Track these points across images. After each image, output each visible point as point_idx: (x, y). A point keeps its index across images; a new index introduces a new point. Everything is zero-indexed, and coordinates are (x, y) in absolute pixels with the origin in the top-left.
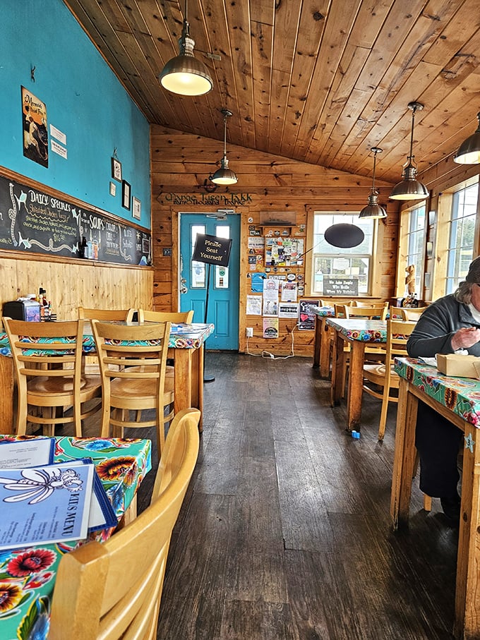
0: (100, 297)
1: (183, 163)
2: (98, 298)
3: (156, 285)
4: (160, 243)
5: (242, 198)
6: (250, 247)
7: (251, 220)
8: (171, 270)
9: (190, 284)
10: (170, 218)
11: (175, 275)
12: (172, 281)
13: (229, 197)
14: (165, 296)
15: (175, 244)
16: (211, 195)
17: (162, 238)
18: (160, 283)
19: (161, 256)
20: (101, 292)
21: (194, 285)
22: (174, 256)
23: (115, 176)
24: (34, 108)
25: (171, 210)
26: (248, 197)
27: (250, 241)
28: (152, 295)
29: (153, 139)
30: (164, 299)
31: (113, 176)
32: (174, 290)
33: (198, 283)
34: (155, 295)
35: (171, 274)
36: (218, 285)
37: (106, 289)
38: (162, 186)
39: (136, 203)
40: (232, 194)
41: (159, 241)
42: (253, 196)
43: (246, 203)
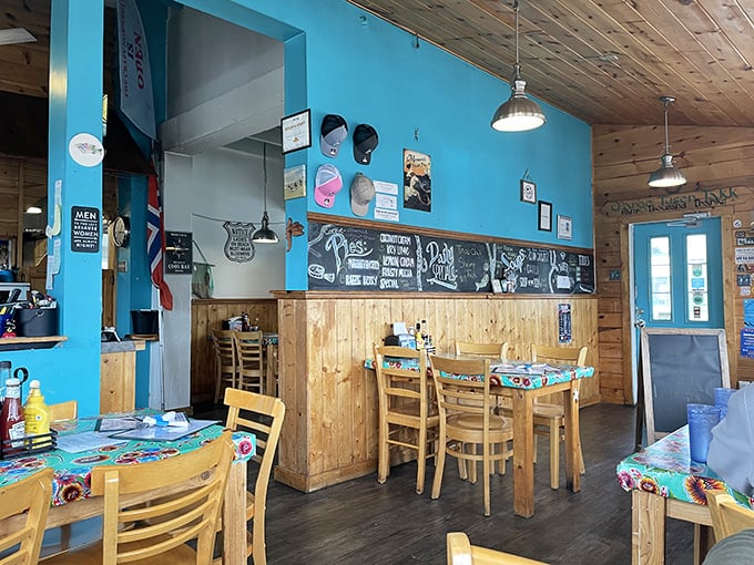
0: (498, 333)
1: (634, 162)
2: (495, 333)
3: (602, 317)
4: (605, 264)
5: (722, 194)
6: (738, 263)
7: (738, 223)
8: (621, 298)
9: (650, 314)
10: (618, 233)
11: (625, 303)
12: (623, 311)
13: (700, 195)
14: (613, 331)
15: (625, 265)
16: (673, 196)
17: (608, 258)
18: (606, 315)
19: (607, 280)
20: (500, 327)
21: (656, 317)
22: (624, 280)
23: (525, 198)
24: (417, 163)
25: (619, 223)
26: (732, 194)
27: (737, 254)
28: (596, 330)
29: (595, 142)
30: (612, 336)
31: (522, 199)
32: (625, 323)
33: (661, 314)
34: (601, 329)
35: (621, 303)
36: (692, 317)
37: (508, 324)
38: (607, 195)
39: (562, 222)
40: (706, 191)
41: (605, 261)
42: (740, 190)
43: (728, 202)
